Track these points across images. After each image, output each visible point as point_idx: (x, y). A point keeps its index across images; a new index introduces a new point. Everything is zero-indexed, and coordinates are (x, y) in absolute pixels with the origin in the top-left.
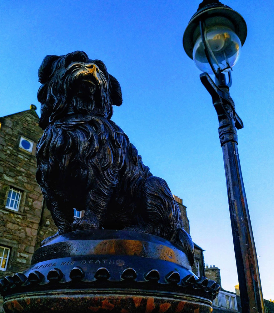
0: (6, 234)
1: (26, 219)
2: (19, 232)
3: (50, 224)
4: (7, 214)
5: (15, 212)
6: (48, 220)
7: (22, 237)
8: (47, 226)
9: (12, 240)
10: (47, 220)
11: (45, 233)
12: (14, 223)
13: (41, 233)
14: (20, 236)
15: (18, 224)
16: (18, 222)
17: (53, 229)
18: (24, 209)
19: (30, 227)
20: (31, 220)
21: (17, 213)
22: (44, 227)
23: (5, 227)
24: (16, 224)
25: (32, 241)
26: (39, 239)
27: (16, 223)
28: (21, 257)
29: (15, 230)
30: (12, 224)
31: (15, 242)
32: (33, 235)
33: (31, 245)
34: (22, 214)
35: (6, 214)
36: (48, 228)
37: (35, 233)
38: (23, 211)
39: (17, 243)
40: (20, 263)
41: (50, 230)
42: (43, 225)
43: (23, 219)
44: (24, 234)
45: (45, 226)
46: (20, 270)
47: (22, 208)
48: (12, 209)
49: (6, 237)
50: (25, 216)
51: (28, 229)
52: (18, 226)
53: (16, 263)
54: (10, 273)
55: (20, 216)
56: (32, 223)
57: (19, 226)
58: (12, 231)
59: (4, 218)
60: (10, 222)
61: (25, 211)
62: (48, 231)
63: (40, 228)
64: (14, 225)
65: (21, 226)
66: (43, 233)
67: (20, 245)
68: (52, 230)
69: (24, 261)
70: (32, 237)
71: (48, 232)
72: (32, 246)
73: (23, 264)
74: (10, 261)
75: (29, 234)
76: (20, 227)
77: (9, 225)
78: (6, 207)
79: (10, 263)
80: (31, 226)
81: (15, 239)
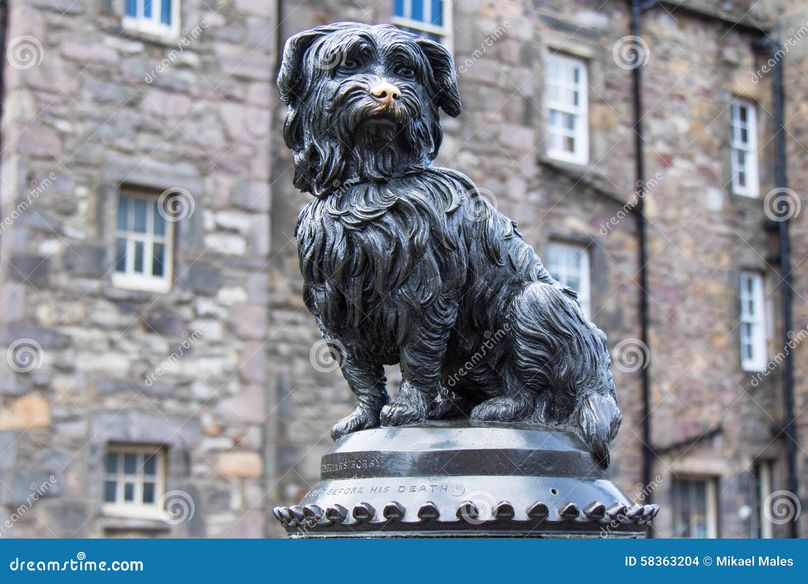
0: (144, 140)
1: (214, 70)
2: (195, 125)
4: (137, 54)
5: (163, 41)
7: (211, 147)
12: (169, 89)
14: (201, 141)
15: (186, 92)
16: (186, 82)
19: (239, 101)
20: (239, 71)
21: (175, 42)
23: (137, 110)
24: (178, 92)
25: (254, 159)
27: (179, 86)
28: (220, 229)
29: (181, 118)
30: (162, 94)
31: (187, 169)
32: (255, 134)
33: (254, 175)
34: (195, 44)
35: (132, 54)
39: (195, 172)
40: (218, 256)
43: (202, 66)
44: (217, 132)
47: (193, 21)
48: (152, 26)
49: (146, 151)
50: (208, 52)
51: (229, 110)
52: (185, 99)
53: (206, 256)
54: (187, 296)
56: (244, 80)
57: (194, 100)
58: (169, 121)
59: (126, 74)
60: (154, 85)
61: (206, 36)
64: (173, 99)
65: (199, 101)
67: (209, 179)
69: (235, 246)
70: (252, 141)
72: (258, 180)
73: (234, 257)
75: (236, 130)
76: (199, 106)
77: (154, 101)
78: (129, 24)
79: (181, 258)
80: (238, 91)
81: (185, 158)
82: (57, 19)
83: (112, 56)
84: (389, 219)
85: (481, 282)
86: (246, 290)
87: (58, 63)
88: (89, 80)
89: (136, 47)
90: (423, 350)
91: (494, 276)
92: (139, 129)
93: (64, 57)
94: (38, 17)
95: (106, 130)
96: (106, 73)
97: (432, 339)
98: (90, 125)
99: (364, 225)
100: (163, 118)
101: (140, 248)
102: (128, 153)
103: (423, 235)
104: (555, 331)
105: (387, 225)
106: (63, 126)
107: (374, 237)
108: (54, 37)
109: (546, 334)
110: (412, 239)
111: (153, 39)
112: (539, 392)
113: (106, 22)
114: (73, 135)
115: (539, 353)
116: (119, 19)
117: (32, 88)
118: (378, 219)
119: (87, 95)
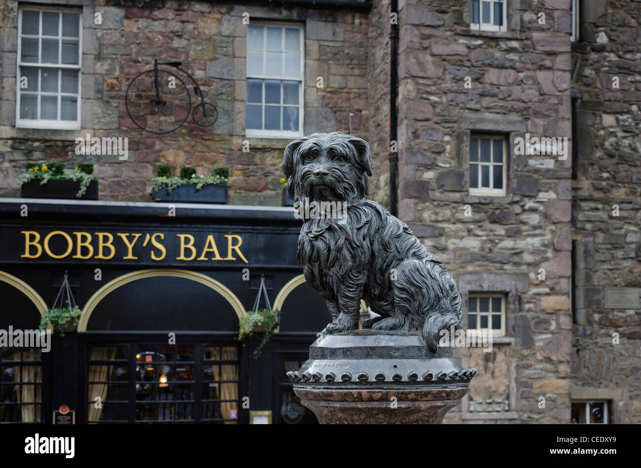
0: (486, 101)
1: (532, 50)
2: (519, 88)
3: (611, 40)
4: (480, 46)
5: (497, 35)
6: (602, 29)
7: (530, 101)
8: (602, 49)
9: (505, 114)
10: (597, 32)
11: (597, 71)
12: (501, 67)
13: (588, 71)
14: (523, 97)
15: (512, 68)
16: (512, 60)
17: (621, 53)
18: (522, 21)
19: (549, 68)
20: (548, 49)
21: (504, 36)
22: (594, 56)
23: (481, 83)
24: (507, 68)
25: (560, 106)
26: (586, 92)
27: (507, 64)
29: (510, 84)
30: (496, 70)
31: (514, 117)
32: (560, 89)
33: (560, 116)
34: (518, 35)
35: (476, 47)
36: (607, 54)
37: (565, 82)
38: (518, 28)
39: (520, 119)
40: (537, 171)
41: (612, 57)
42: (589, 49)
43: (523, 49)
44: (534, 90)
45: (594, 50)
46: (543, 189)
47: (516, 19)
48: (489, 28)
49: (488, 108)
50: (526, 39)
51: (541, 75)
52: (513, 72)
53: (529, 171)
54: (517, 199)
55: (515, 44)
56: (552, 54)
57: (518, 72)
58: (502, 88)
59: (473, 60)
60: (490, 65)
61: (525, 27)
62: (606, 64)
63: (582, 60)
64: (504, 72)
65: (522, 72)
66: (593, 72)
67: (529, 122)
68: (620, 57)
69: (550, 164)
70: (558, 94)
71: (609, 67)
72: (564, 119)
73: (548, 170)
74: (511, 170)
75: (547, 88)
76: (521, 75)
77: (492, 76)
78: (474, 27)
79: (512, 174)
80: (548, 63)
81: (513, 110)
82: (427, 31)
83: (463, 50)
84: (326, 235)
85: (379, 261)
86: (556, 192)
87: (429, 58)
88: (448, 67)
89: (479, 42)
90: (347, 297)
91: (387, 257)
92: (482, 95)
93: (433, 55)
94: (416, 32)
95: (462, 97)
96: (460, 62)
97: (349, 291)
98: (450, 96)
99: (316, 238)
100: (498, 86)
101: (486, 169)
102: (477, 110)
103: (341, 241)
104: (412, 284)
105: (325, 237)
106: (434, 98)
107: (320, 244)
108: (426, 43)
109: (408, 286)
110: (336, 244)
111: (489, 35)
112: (406, 315)
113: (459, 29)
114: (441, 103)
115: (404, 296)
116: (468, 26)
117: (413, 77)
118: (321, 235)
119: (448, 77)
